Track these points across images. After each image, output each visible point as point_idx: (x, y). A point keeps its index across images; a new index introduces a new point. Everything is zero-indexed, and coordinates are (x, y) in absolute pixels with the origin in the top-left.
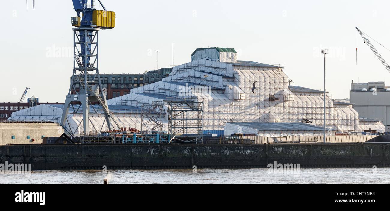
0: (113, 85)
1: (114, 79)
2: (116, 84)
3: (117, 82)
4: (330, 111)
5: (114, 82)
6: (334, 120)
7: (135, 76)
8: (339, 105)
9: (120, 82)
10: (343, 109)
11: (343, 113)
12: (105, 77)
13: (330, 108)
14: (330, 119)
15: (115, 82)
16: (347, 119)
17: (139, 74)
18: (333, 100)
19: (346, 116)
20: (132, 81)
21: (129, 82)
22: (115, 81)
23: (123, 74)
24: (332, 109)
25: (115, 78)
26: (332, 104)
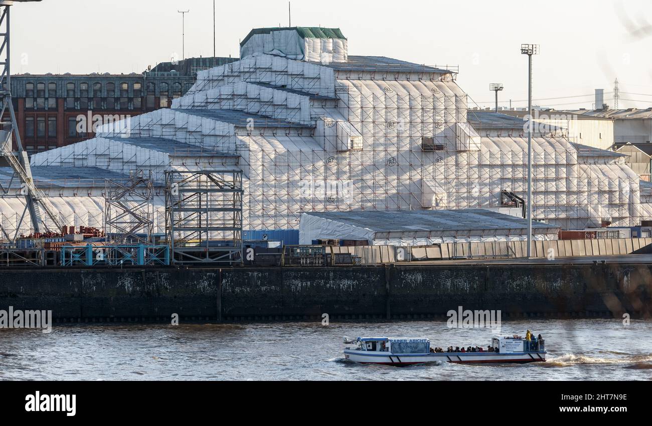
0: (70, 101)
1: (71, 86)
2: (76, 99)
3: (79, 94)
4: (569, 173)
5: (71, 93)
6: (579, 193)
7: (122, 78)
8: (593, 157)
9: (84, 94)
10: (603, 166)
11: (601, 176)
12: (50, 82)
13: (569, 165)
14: (569, 193)
15: (74, 95)
16: (611, 192)
17: (134, 74)
18: (577, 146)
19: (610, 184)
20: (114, 91)
21: (108, 93)
22: (74, 91)
23: (94, 74)
24: (576, 168)
25: (75, 84)
26: (575, 156)
